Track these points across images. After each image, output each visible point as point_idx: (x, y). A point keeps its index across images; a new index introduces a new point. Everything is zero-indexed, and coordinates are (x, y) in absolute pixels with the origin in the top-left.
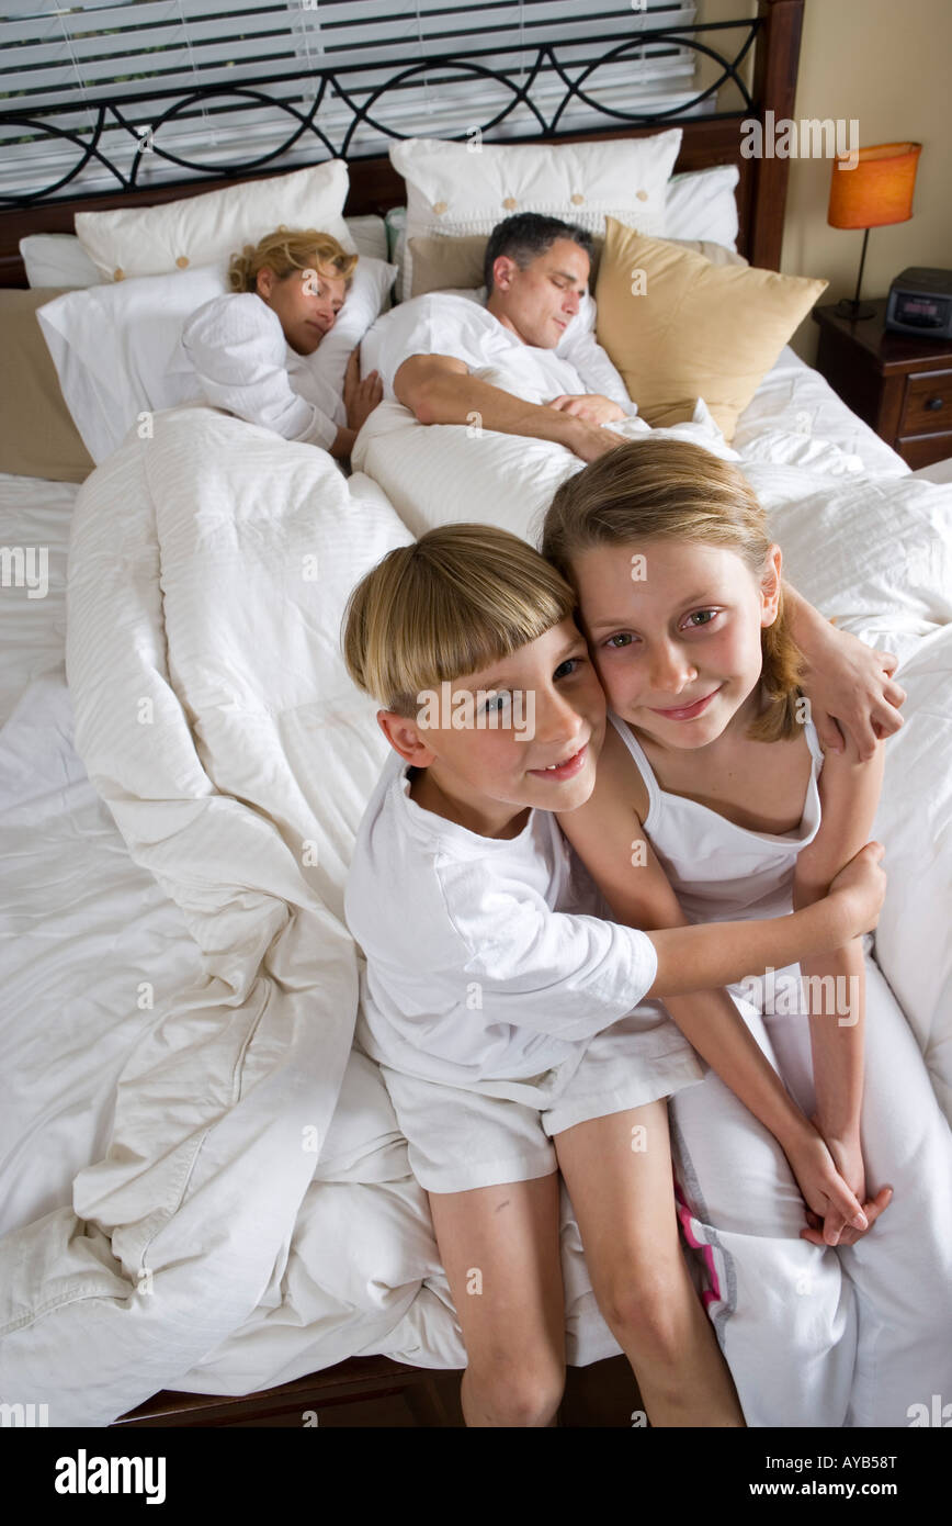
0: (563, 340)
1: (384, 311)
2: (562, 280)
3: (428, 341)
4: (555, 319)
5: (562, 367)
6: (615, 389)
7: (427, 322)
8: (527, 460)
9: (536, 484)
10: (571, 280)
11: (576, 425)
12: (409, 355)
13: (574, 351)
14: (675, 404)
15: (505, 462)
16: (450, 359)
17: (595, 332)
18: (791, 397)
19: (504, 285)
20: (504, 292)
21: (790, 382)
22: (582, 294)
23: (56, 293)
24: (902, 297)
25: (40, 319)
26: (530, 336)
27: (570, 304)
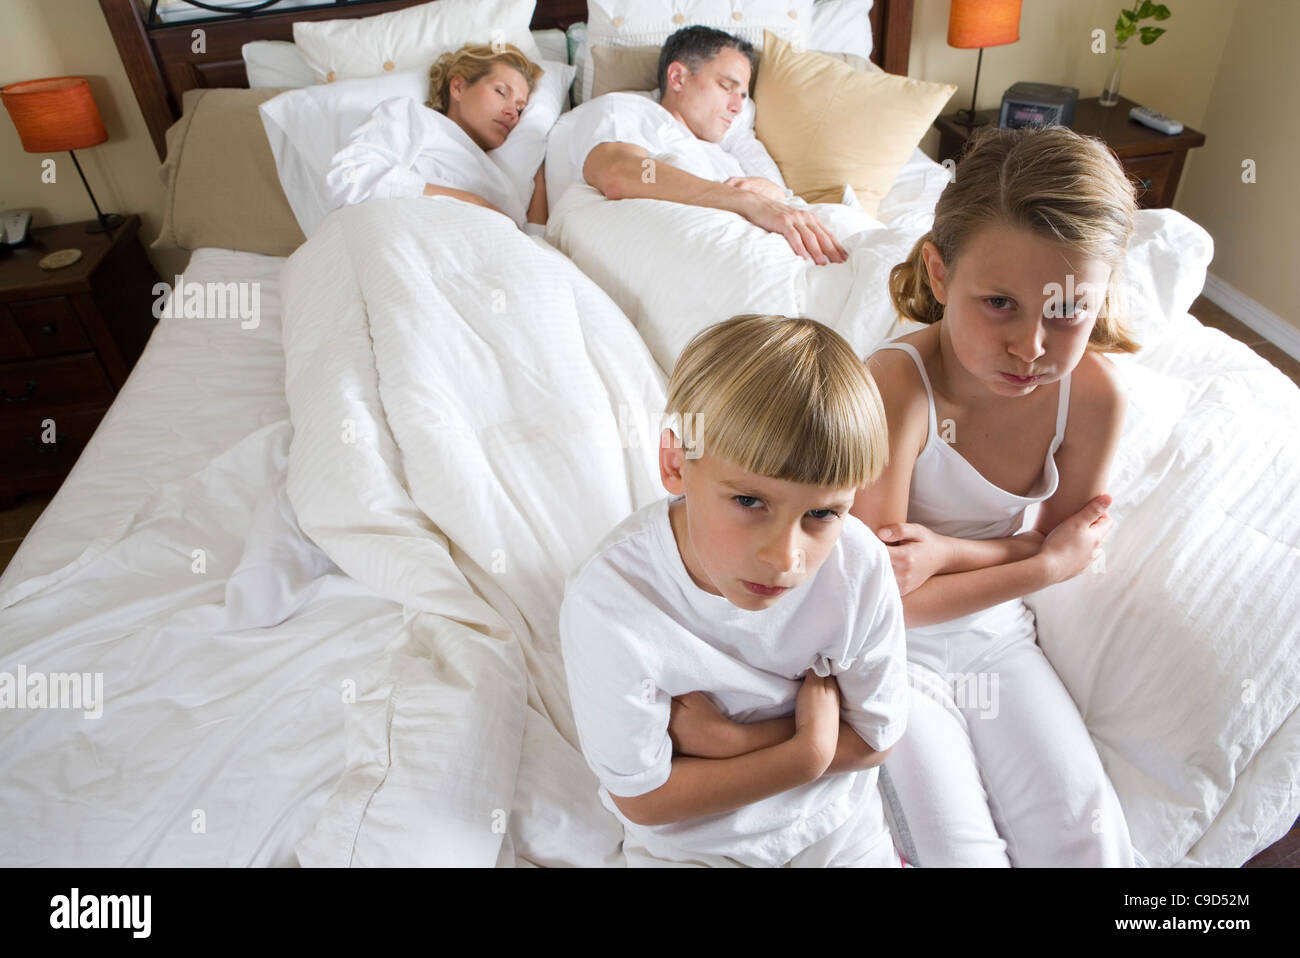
0: (727, 135)
1: (564, 111)
2: (727, 83)
3: (613, 130)
4: (723, 118)
6: (772, 173)
7: (612, 116)
8: (712, 225)
9: (721, 245)
10: (735, 83)
12: (597, 143)
13: (737, 145)
14: (825, 191)
15: (692, 227)
16: (634, 146)
17: (754, 129)
18: (923, 188)
19: (677, 87)
20: (677, 93)
21: (922, 175)
22: (744, 96)
23: (277, 92)
24: (1013, 107)
25: (262, 114)
26: (699, 132)
27: (735, 104)
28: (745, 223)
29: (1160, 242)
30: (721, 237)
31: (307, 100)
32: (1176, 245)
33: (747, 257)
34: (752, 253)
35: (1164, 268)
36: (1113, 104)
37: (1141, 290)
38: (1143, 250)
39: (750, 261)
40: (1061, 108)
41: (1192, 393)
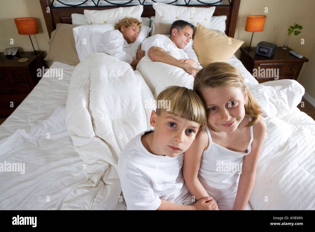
0: (186, 47)
1: (147, 37)
2: (186, 35)
4: (184, 43)
5: (185, 53)
6: (196, 59)
9: (176, 77)
10: (189, 35)
11: (187, 65)
12: (152, 46)
13: (188, 50)
15: (170, 71)
17: (193, 47)
19: (174, 34)
20: (174, 36)
21: (234, 62)
22: (191, 38)
23: (77, 25)
24: (260, 47)
25: (73, 30)
26: (178, 46)
27: (188, 40)
28: (184, 72)
29: (290, 89)
30: (177, 74)
31: (85, 28)
32: (294, 90)
33: (182, 81)
34: (184, 80)
35: (291, 96)
36: (286, 49)
37: (284, 100)
38: (285, 90)
39: (183, 82)
40: (272, 49)
41: (295, 130)
